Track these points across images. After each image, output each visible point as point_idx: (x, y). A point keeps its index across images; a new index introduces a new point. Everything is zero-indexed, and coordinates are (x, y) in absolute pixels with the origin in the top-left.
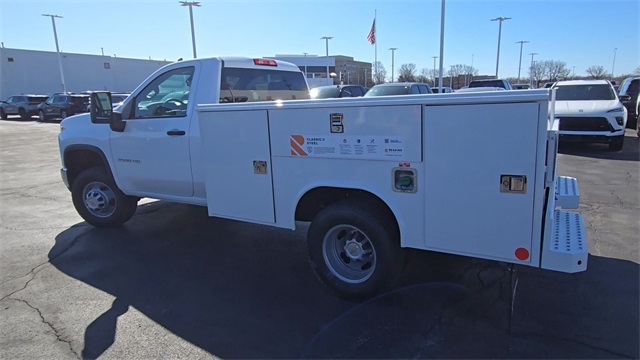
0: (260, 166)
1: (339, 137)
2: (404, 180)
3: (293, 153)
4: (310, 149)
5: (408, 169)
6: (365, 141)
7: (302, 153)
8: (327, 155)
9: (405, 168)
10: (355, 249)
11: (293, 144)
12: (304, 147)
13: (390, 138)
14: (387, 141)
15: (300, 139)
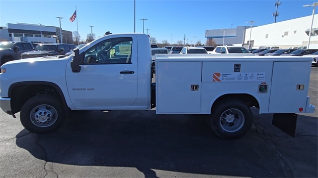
0: (194, 87)
1: (237, 73)
2: (263, 88)
3: (214, 80)
4: (223, 79)
5: (265, 84)
6: (249, 75)
7: (219, 80)
8: (231, 81)
9: (264, 84)
10: (230, 118)
11: (214, 77)
12: (220, 78)
13: (260, 73)
14: (258, 74)
15: (218, 75)
